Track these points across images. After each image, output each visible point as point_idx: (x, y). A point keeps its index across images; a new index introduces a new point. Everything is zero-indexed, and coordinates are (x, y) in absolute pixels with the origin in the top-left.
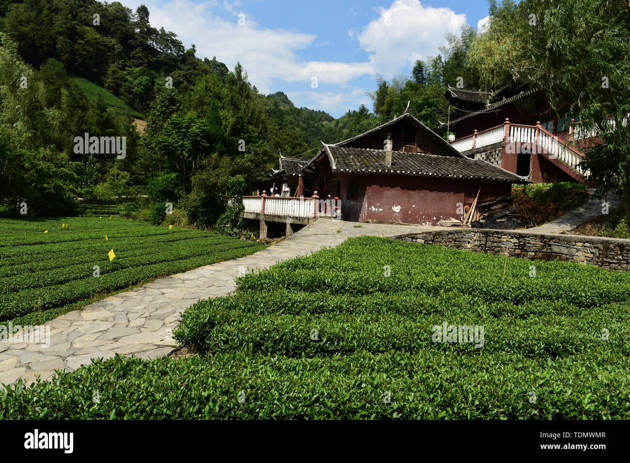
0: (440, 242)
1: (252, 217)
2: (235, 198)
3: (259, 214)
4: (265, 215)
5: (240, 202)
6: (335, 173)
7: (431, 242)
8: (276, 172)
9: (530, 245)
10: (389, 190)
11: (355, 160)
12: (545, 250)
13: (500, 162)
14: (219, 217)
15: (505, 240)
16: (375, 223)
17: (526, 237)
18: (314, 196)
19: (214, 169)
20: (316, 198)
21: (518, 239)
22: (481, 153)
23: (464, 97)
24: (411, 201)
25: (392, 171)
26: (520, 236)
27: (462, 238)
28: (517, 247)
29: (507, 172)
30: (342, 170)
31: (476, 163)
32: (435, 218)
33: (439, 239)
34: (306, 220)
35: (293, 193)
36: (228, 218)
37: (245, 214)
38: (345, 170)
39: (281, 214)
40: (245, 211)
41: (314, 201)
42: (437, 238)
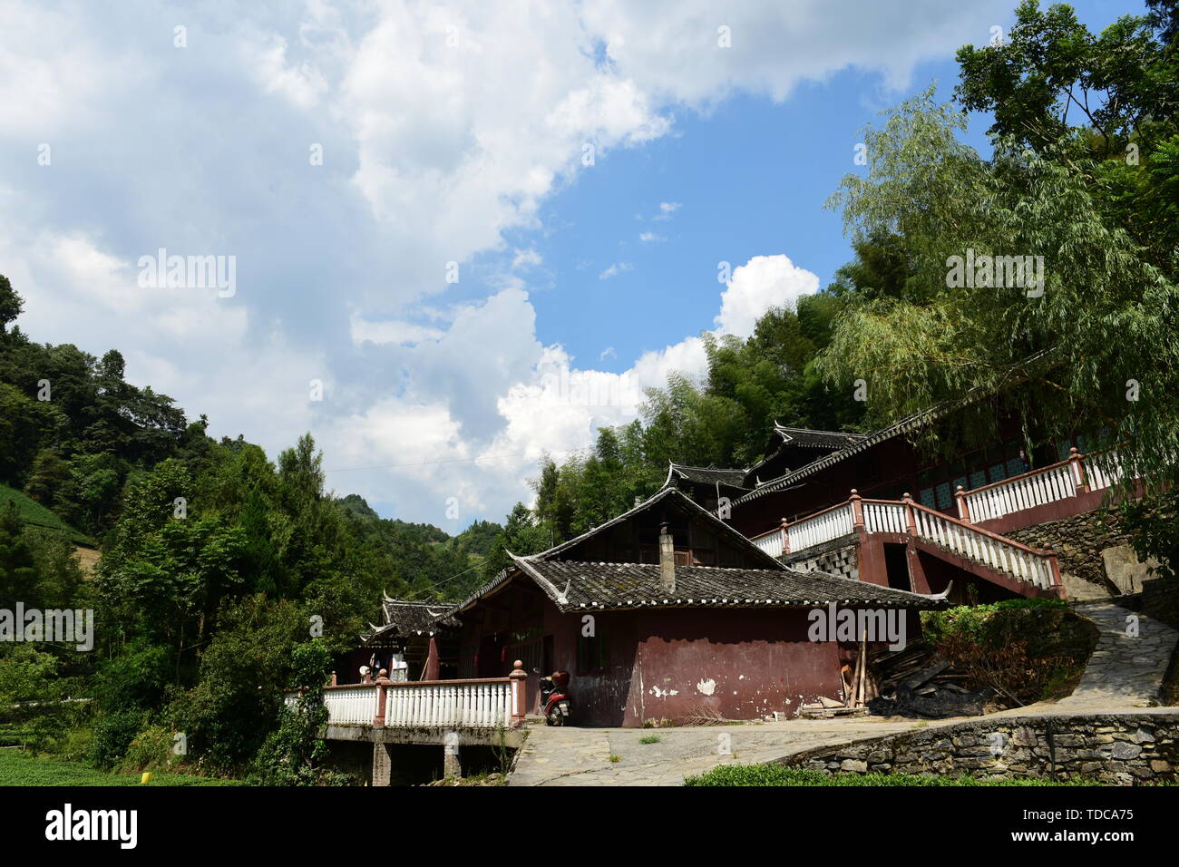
0: (915, 762)
1: (350, 735)
2: (304, 692)
3: (371, 728)
4: (386, 728)
5: (318, 701)
7: (887, 766)
8: (379, 629)
11: (595, 583)
13: (855, 572)
14: (263, 740)
15: (1109, 738)
18: (515, 673)
19: (255, 628)
20: (520, 678)
25: (690, 601)
27: (977, 745)
30: (582, 605)
32: (788, 702)
33: (911, 755)
34: (497, 735)
35: (414, 673)
36: (286, 742)
37: (331, 730)
38: (590, 604)
39: (427, 724)
40: (331, 722)
41: (515, 685)
42: (901, 753)
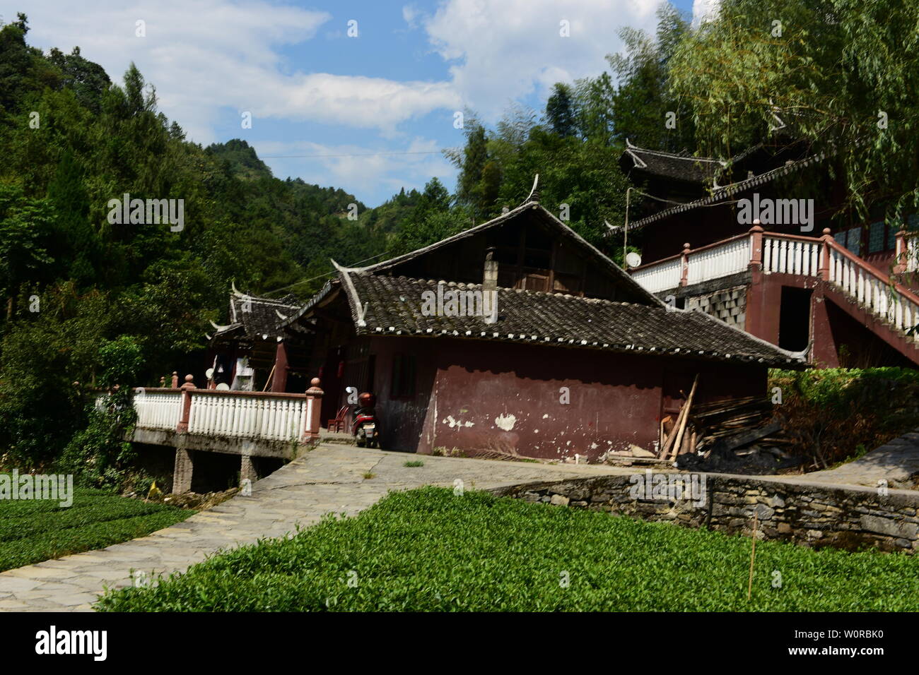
0: (605, 503)
1: (155, 439)
2: (114, 392)
3: (174, 433)
4: (188, 434)
5: (128, 402)
6: (361, 336)
7: (584, 503)
8: (221, 329)
9: (810, 513)
10: (487, 378)
11: (412, 306)
12: (845, 526)
13: (742, 318)
14: (70, 439)
15: (753, 500)
16: (455, 456)
17: (801, 493)
18: (311, 390)
19: (62, 319)
20: (317, 396)
21: (783, 497)
22: (698, 295)
23: (662, 169)
24: (540, 404)
25: (496, 335)
26: (789, 492)
28: (782, 518)
29: (758, 340)
30: (379, 329)
31: (687, 319)
32: (594, 446)
33: (604, 497)
34: (290, 449)
36: (94, 442)
37: (138, 433)
38: (387, 329)
39: (228, 433)
40: (138, 425)
41: (310, 402)
42: (597, 494)
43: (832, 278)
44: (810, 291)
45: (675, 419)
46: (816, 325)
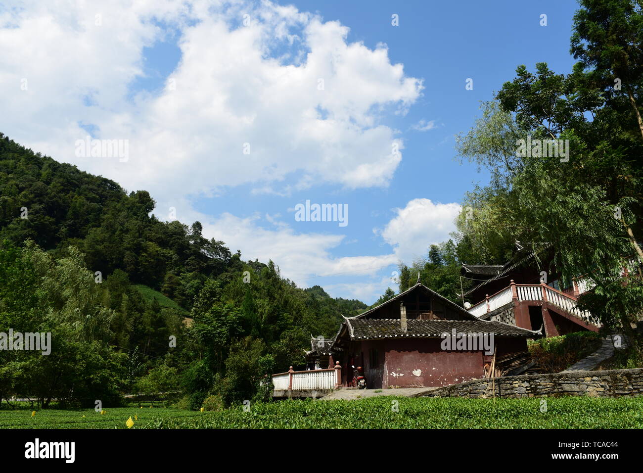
1: (281, 394)
2: (266, 377)
3: (287, 391)
4: (292, 391)
5: (271, 381)
6: (353, 341)
7: (447, 398)
8: (308, 353)
9: (541, 387)
10: (407, 354)
11: (373, 328)
12: (556, 390)
13: (514, 321)
15: (517, 385)
16: (397, 389)
17: (535, 379)
18: (336, 366)
19: (246, 350)
20: (338, 368)
21: (528, 382)
22: (495, 315)
23: (478, 272)
24: (431, 364)
25: (407, 335)
27: (477, 389)
28: (530, 391)
29: (521, 328)
30: (359, 338)
31: (491, 324)
32: (457, 380)
33: (455, 394)
34: (330, 390)
36: (259, 399)
37: (275, 392)
38: (363, 337)
39: (307, 389)
40: (275, 390)
41: (336, 371)
42: (452, 393)
43: (548, 300)
44: (541, 307)
45: (490, 365)
46: (546, 321)
